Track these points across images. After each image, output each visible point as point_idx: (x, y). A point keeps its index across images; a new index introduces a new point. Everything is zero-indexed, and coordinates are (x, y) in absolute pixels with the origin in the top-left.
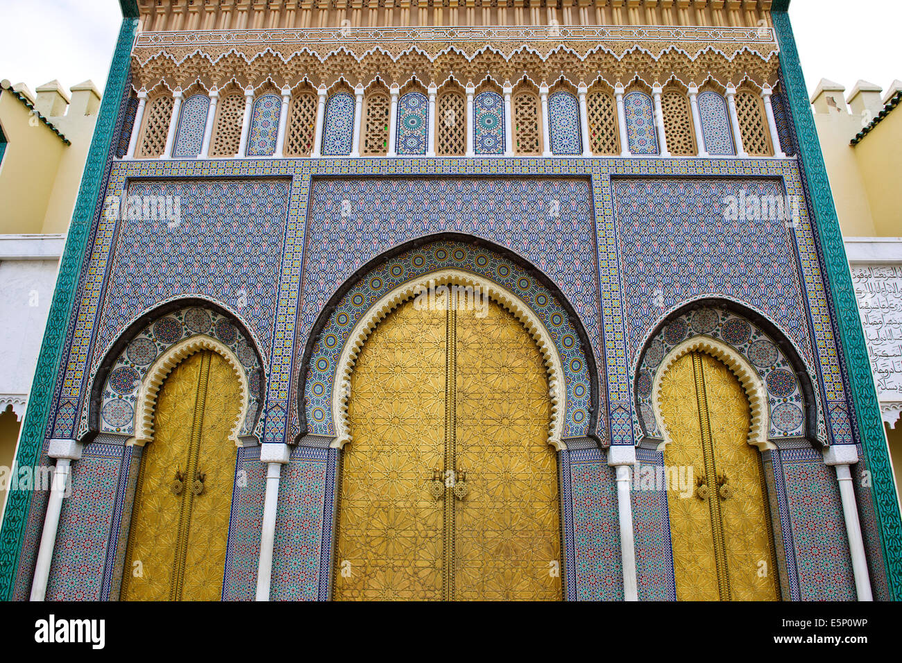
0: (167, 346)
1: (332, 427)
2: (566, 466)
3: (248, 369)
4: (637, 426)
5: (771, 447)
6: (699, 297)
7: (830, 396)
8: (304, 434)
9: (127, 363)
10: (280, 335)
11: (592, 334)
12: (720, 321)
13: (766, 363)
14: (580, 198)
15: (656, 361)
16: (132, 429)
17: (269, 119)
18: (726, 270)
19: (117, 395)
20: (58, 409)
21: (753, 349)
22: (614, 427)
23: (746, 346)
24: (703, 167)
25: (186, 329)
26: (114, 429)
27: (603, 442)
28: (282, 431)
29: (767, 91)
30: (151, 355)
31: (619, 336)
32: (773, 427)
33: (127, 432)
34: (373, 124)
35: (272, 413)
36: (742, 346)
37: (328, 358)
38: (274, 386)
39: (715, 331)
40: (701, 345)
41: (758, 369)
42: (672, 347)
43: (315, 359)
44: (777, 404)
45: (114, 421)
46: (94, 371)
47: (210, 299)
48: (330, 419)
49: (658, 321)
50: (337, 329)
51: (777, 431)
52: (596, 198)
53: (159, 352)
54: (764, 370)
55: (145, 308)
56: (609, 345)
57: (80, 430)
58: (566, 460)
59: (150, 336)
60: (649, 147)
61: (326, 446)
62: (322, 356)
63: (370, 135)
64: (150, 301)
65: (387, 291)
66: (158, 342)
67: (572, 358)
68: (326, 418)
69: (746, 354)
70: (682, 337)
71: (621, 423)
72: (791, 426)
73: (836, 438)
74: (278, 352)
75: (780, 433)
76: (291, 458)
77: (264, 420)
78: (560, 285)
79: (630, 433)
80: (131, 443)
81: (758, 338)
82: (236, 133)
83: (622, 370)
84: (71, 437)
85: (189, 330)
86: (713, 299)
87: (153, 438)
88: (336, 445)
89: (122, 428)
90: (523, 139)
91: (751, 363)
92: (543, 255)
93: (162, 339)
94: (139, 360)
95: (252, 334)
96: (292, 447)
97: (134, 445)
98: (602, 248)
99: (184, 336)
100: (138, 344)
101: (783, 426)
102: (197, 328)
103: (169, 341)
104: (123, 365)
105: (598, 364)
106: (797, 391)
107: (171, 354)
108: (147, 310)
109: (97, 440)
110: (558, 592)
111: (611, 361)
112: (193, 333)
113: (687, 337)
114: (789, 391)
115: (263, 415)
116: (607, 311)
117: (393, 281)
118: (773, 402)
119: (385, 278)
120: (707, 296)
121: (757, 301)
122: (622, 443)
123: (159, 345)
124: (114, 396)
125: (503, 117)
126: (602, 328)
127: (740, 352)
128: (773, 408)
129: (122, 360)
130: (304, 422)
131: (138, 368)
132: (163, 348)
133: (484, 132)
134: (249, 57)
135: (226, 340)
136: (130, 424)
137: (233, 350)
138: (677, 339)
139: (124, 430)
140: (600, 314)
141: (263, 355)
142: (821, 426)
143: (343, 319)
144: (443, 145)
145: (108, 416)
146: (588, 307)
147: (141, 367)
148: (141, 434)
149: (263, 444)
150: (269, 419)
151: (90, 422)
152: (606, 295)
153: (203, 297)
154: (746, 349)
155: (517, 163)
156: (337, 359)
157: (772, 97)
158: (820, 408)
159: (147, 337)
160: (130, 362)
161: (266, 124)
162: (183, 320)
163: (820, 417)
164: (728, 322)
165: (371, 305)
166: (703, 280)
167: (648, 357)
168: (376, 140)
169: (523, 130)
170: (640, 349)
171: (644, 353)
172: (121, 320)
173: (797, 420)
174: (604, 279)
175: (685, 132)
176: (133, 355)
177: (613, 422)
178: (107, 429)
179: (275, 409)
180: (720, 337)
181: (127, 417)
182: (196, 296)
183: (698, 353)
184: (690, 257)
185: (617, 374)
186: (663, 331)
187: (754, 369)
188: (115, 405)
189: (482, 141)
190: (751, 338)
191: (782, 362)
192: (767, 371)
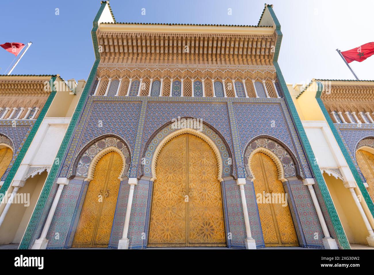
0: (101, 149)
1: (151, 174)
2: (224, 186)
3: (126, 156)
4: (245, 172)
5: (286, 180)
6: (260, 135)
7: (303, 163)
8: (142, 175)
9: (87, 154)
10: (136, 145)
11: (230, 145)
12: (267, 143)
13: (281, 155)
14: (224, 108)
15: (249, 154)
16: (87, 175)
17: (136, 87)
18: (267, 128)
19: (83, 164)
20: (62, 168)
21: (277, 151)
22: (238, 173)
23: (275, 150)
24: (258, 100)
25: (107, 144)
26: (81, 175)
27: (235, 177)
28: (136, 174)
29: (274, 82)
30: (96, 152)
31: (238, 146)
32: (286, 174)
33: (85, 176)
34: (166, 89)
35: (133, 168)
36: (274, 150)
37: (150, 153)
38: (134, 160)
39: (265, 146)
40: (261, 150)
41: (279, 157)
42: (253, 150)
43: (146, 153)
44: (286, 167)
45: (81, 172)
46: (76, 156)
47: (116, 135)
48: (151, 171)
49: (249, 142)
50: (154, 144)
51: (287, 175)
52: (229, 108)
53: (98, 151)
54: (281, 157)
55: (95, 137)
56: (235, 148)
57: (69, 175)
58: (224, 184)
59: (96, 146)
60: (242, 95)
61: (149, 180)
62: (149, 152)
63: (165, 91)
64: (97, 135)
65: (169, 134)
66: (98, 148)
67: (224, 153)
68: (149, 171)
69: (275, 152)
70: (256, 147)
71: (240, 171)
72: (291, 173)
73: (307, 176)
74: (135, 150)
75: (288, 176)
76: (138, 183)
77: (130, 171)
78: (220, 132)
79: (243, 174)
80: (86, 180)
81: (278, 147)
82: (126, 90)
83: (240, 155)
84: (65, 177)
85: (108, 145)
86: (264, 135)
87: (93, 179)
88: (152, 180)
89: (83, 175)
90: (208, 93)
91: (276, 155)
92: (214, 123)
93: (99, 147)
94: (91, 154)
95: (128, 145)
96: (139, 179)
97: (87, 181)
98: (231, 121)
99: (106, 147)
100: (92, 149)
101: (289, 173)
102: (111, 144)
103: (102, 148)
104: (86, 155)
105: (232, 154)
106: (292, 163)
107: (102, 152)
108: (96, 138)
109: (75, 178)
110: (223, 229)
111: (236, 153)
112: (109, 146)
113: (257, 147)
114: (289, 163)
115: (130, 169)
116: (234, 139)
117: (170, 131)
118: (285, 166)
119: (168, 130)
120: (262, 135)
121: (277, 136)
122: (241, 177)
123: (98, 149)
124: (82, 164)
125: (202, 87)
126: (233, 144)
127: (273, 152)
128: (285, 168)
129: (86, 153)
130: (143, 171)
131: (91, 156)
132: (99, 150)
133: (197, 91)
134: (131, 70)
135: (120, 147)
136: (86, 174)
137: (122, 151)
138: (254, 147)
139: (84, 175)
140: (232, 139)
141: (131, 151)
142: (301, 173)
143: (155, 142)
144: (185, 94)
145: (79, 171)
146: (228, 138)
147: (92, 156)
148: (89, 177)
149: (129, 178)
150: (131, 170)
151: (73, 172)
152: (233, 134)
153: (114, 134)
154: (275, 151)
155: (206, 99)
156: (153, 153)
157: (275, 83)
158: (300, 167)
159: (95, 146)
160: (88, 154)
161: (135, 88)
162: (107, 142)
163: (301, 170)
164: (269, 143)
165: (164, 138)
166: (261, 130)
167: (246, 153)
168: (166, 93)
169: (207, 91)
170: (244, 149)
171: (245, 151)
172: (87, 141)
173: (293, 172)
174: (232, 130)
175: (252, 92)
176: (90, 152)
177: (238, 171)
178: (78, 175)
179: (134, 167)
180: (267, 147)
181: (85, 171)
182: (111, 134)
183: (260, 152)
184: (257, 124)
185: (238, 157)
186: (250, 145)
187: (278, 157)
188: (82, 167)
189: (196, 93)
190: (276, 147)
191: (286, 154)
192: (282, 157)
